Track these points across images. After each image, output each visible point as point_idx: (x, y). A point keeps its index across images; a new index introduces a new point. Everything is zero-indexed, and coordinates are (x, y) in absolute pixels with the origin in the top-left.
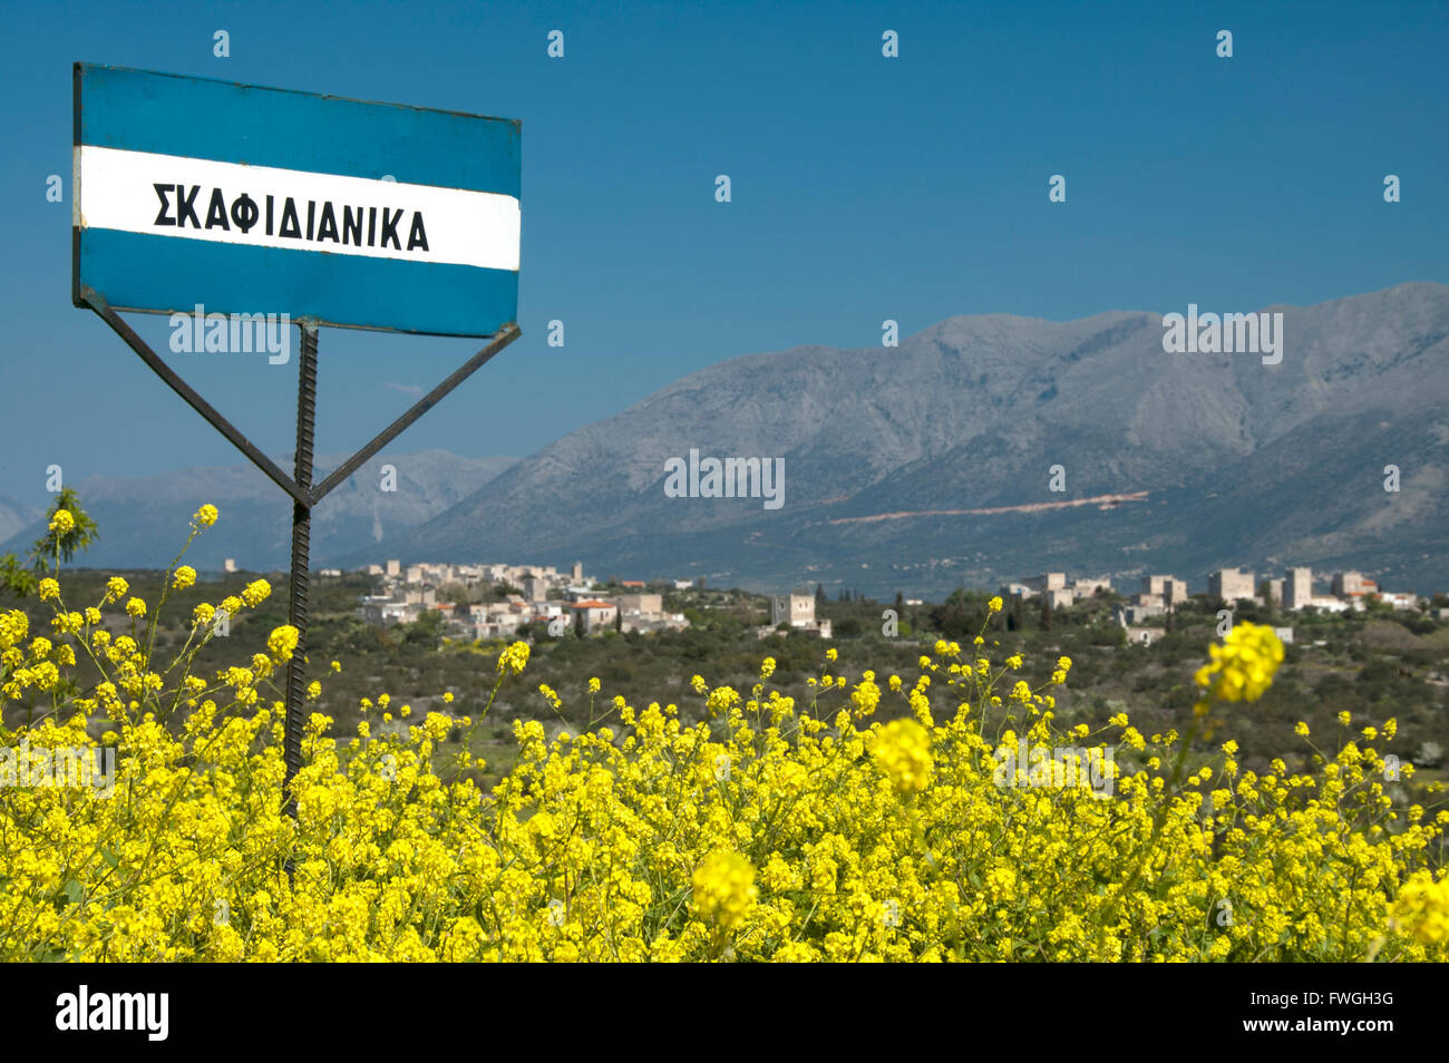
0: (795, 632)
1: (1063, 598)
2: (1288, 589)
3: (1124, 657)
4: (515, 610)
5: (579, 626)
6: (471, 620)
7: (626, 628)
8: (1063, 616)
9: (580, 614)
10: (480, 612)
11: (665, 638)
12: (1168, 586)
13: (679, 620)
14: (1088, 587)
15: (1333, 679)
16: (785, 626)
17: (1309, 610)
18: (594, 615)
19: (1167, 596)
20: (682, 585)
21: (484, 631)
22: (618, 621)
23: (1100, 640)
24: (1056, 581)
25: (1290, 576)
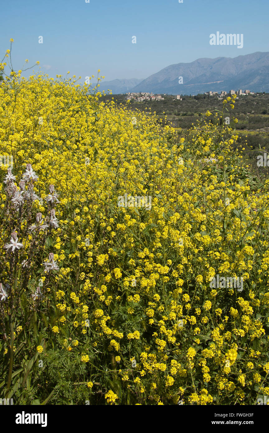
0: (177, 100)
1: (211, 95)
2: (239, 92)
3: (218, 102)
4: (143, 98)
5: (151, 100)
6: (138, 99)
7: (157, 100)
8: (211, 97)
9: (151, 98)
10: (139, 98)
11: (161, 101)
12: (224, 92)
13: (163, 99)
14: (214, 93)
15: (243, 103)
16: (176, 99)
17: (241, 95)
18: (153, 98)
19: (224, 94)
20: (165, 94)
21: (139, 101)
22: (156, 99)
23: (215, 99)
24: (211, 92)
25: (239, 91)
